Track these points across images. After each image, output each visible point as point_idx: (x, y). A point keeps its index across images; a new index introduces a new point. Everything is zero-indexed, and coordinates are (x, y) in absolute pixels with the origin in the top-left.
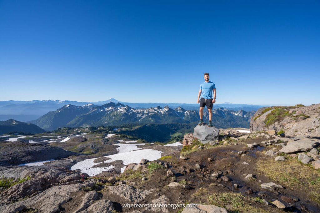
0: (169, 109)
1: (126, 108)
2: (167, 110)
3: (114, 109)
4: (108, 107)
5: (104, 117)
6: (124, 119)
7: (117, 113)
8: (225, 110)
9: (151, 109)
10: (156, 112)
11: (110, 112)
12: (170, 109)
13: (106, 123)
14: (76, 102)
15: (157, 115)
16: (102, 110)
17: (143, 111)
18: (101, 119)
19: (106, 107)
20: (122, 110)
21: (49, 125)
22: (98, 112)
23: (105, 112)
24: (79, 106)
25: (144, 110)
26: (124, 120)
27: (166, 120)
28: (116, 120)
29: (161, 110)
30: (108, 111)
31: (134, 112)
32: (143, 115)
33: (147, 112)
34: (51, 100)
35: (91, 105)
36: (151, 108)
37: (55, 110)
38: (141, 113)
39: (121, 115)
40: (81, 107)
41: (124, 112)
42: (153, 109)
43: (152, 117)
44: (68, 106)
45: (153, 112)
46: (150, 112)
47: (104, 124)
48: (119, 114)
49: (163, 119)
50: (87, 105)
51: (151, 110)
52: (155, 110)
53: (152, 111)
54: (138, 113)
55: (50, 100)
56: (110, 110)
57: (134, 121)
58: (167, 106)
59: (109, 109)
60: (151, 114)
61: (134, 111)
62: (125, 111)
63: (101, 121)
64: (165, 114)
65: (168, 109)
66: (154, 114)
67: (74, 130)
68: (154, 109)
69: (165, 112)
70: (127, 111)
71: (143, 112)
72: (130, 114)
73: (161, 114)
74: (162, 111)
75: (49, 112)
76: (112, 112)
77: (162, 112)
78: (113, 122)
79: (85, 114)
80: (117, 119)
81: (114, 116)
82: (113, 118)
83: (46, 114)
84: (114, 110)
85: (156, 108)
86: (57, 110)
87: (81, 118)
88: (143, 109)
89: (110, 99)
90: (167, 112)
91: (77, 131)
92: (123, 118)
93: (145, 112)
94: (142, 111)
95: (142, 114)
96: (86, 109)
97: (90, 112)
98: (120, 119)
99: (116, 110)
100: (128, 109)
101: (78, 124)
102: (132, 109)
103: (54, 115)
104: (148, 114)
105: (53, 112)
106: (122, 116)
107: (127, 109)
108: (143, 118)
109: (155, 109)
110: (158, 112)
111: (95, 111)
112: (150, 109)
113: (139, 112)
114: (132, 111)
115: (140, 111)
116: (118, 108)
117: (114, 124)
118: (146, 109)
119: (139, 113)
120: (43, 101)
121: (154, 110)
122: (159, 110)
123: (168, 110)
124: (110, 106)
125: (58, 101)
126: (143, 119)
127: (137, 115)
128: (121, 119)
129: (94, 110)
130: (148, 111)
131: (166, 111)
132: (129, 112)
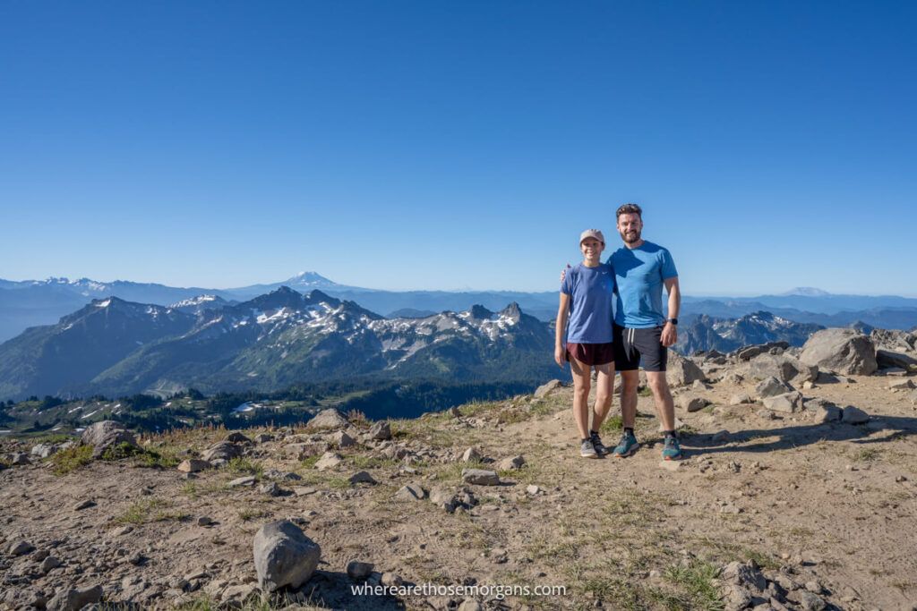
0: (523, 317)
1: (338, 315)
2: (512, 323)
3: (296, 316)
4: (270, 311)
5: (247, 353)
6: (325, 358)
7: (302, 335)
8: (778, 325)
9: (444, 317)
10: (464, 329)
11: (276, 330)
12: (526, 320)
13: (252, 374)
14: (160, 286)
15: (468, 344)
16: (243, 323)
17: (413, 328)
18: (237, 360)
19: (261, 310)
20: (321, 321)
21: (19, 386)
22: (225, 331)
23: (255, 329)
24: (153, 306)
25: (414, 322)
26: (327, 364)
27: (503, 367)
28: (293, 366)
29: (485, 321)
30: (269, 325)
31: (370, 333)
32: (409, 343)
33: (428, 332)
34: (59, 278)
35: (211, 299)
36: (446, 313)
37: (53, 320)
38: (400, 334)
39: (316, 342)
40: (159, 307)
41: (331, 328)
42: (455, 317)
43: (445, 351)
44: (105, 304)
45: (451, 331)
46: (441, 330)
47: (242, 379)
48: (310, 338)
49: (489, 363)
50: (195, 299)
51: (444, 325)
52: (462, 323)
53: (449, 327)
54: (389, 335)
55: (54, 281)
56: (279, 320)
57: (368, 372)
58: (514, 306)
59: (273, 318)
60: (444, 337)
61: (370, 326)
62: (336, 327)
63: (233, 367)
64: (500, 341)
65: (517, 318)
66: (455, 340)
67: (67, 410)
68: (457, 319)
69: (502, 331)
70: (342, 325)
71: (409, 330)
72: (355, 340)
73: (485, 339)
74: (490, 325)
75: (30, 330)
76: (285, 328)
77: (489, 330)
78: (279, 373)
79: (170, 339)
80: (298, 359)
81: (289, 348)
82: (284, 355)
83: (17, 338)
84: (294, 322)
85: (468, 314)
86: (62, 320)
87: (151, 355)
88: (413, 318)
89: (301, 273)
90: (510, 329)
91: (80, 412)
92: (322, 354)
93: (420, 331)
94: (407, 325)
95: (403, 341)
96: (183, 318)
97: (194, 331)
98: (310, 361)
99: (301, 321)
100: (346, 316)
101: (137, 378)
102: (362, 319)
103: (43, 342)
104: (430, 339)
105: (44, 328)
106: (317, 349)
107: (342, 317)
108: (409, 355)
109: (461, 316)
110: (474, 331)
111: (216, 323)
112: (439, 319)
113: (395, 329)
114: (363, 325)
115: (397, 325)
116: (313, 313)
117: (281, 381)
118: (422, 318)
119: (395, 336)
120: (24, 282)
121: (455, 323)
122: (480, 323)
123: (518, 324)
124: (281, 305)
125: (85, 281)
126: (410, 359)
127: (384, 343)
128: (315, 362)
129: (214, 321)
130: (431, 326)
131: (507, 325)
132: (352, 331)
